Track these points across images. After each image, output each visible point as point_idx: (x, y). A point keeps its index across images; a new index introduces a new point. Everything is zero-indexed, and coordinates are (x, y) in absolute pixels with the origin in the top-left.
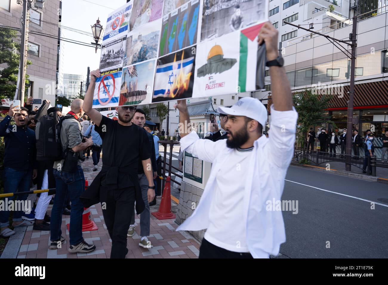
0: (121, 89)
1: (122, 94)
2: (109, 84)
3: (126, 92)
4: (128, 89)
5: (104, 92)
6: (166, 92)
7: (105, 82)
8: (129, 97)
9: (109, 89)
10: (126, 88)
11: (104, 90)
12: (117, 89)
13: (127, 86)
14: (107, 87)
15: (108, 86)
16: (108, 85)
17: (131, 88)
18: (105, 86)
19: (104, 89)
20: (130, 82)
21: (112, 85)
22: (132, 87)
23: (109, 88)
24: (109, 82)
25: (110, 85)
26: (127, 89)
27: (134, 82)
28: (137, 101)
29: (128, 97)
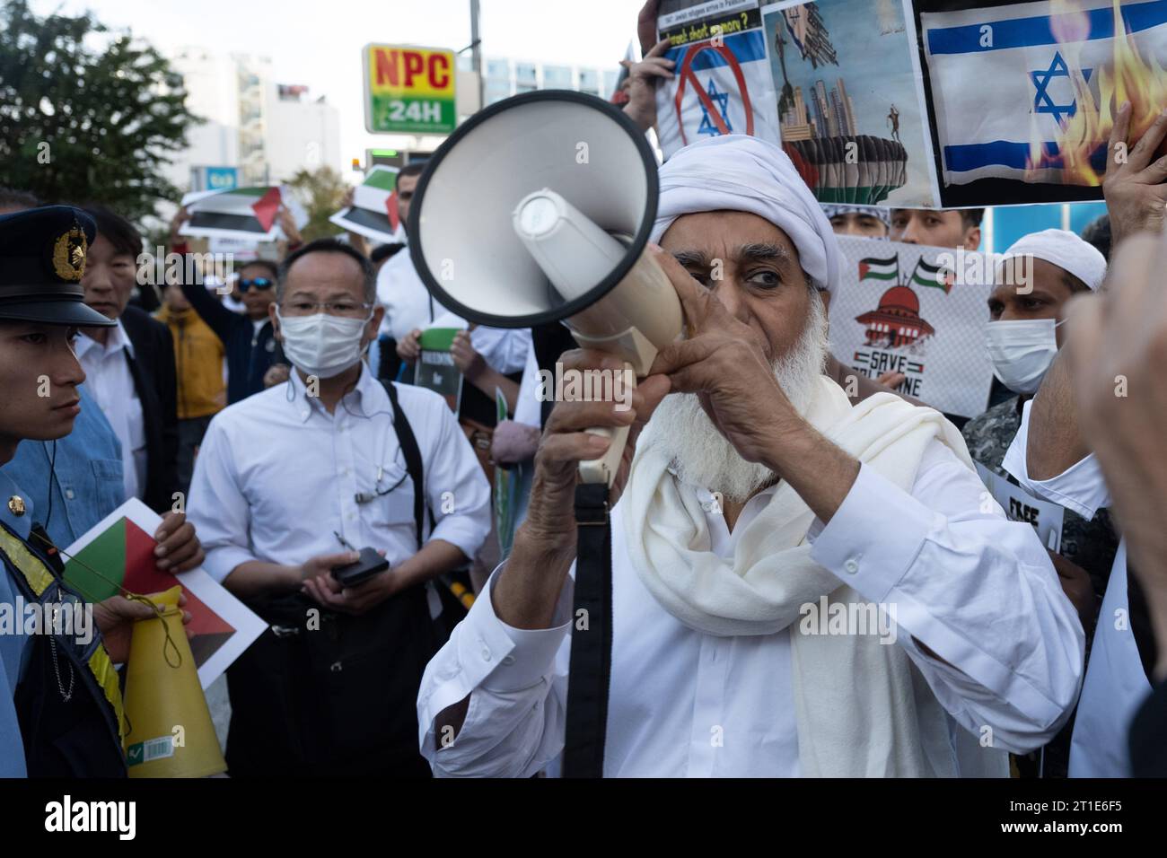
0: (781, 119)
1: (793, 143)
2: (720, 90)
3: (806, 135)
4: (814, 121)
5: (706, 126)
6: (1037, 154)
7: (703, 77)
8: (828, 162)
9: (725, 113)
10: (803, 116)
11: (705, 119)
12: (761, 117)
13: (807, 107)
14: (716, 103)
15: (717, 97)
16: (719, 92)
17: (826, 119)
18: (706, 99)
19: (705, 110)
20: (813, 89)
21: (735, 96)
22: (827, 113)
23: (724, 108)
24: (719, 80)
25: (727, 94)
26: (809, 121)
27: (829, 91)
28: (869, 188)
29: (820, 162)
